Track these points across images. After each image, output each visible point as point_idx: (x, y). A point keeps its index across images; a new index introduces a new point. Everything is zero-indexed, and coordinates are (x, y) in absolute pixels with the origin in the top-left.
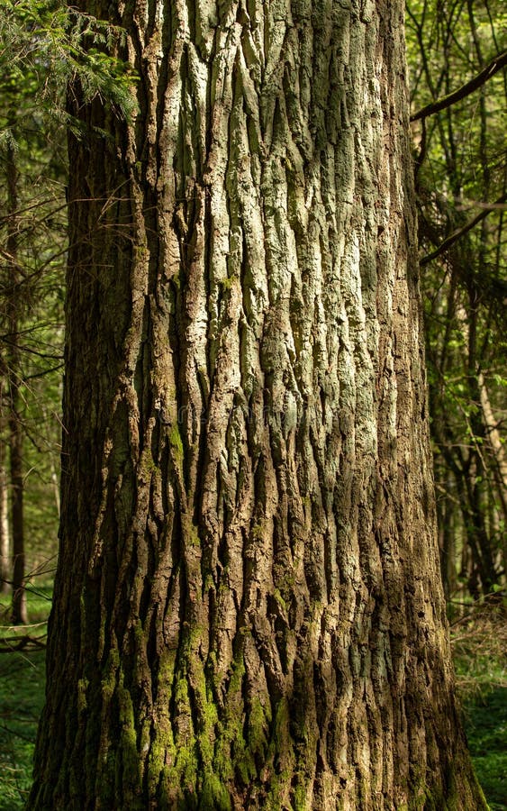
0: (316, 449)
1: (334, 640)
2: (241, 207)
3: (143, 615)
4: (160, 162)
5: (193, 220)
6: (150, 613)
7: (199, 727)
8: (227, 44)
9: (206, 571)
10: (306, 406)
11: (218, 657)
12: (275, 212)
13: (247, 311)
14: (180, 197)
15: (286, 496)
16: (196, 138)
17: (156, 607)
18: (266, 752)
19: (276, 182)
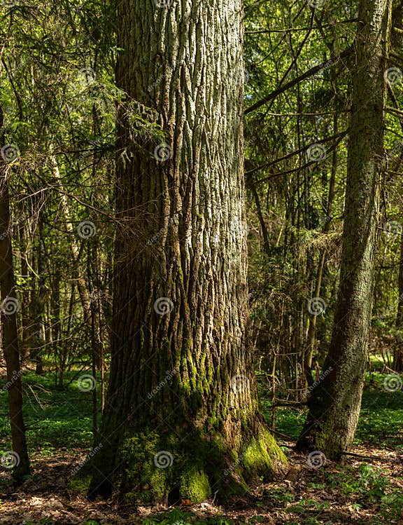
0: (226, 278)
1: (232, 346)
2: (205, 187)
3: (169, 336)
4: (175, 167)
5: (188, 191)
6: (172, 335)
7: (191, 375)
8: (200, 123)
9: (192, 320)
10: (223, 262)
11: (197, 350)
12: (215, 190)
13: (206, 227)
14: (182, 182)
15: (217, 294)
16: (189, 160)
17: (174, 332)
18: (214, 384)
19: (216, 178)
